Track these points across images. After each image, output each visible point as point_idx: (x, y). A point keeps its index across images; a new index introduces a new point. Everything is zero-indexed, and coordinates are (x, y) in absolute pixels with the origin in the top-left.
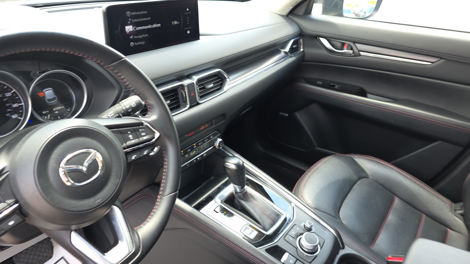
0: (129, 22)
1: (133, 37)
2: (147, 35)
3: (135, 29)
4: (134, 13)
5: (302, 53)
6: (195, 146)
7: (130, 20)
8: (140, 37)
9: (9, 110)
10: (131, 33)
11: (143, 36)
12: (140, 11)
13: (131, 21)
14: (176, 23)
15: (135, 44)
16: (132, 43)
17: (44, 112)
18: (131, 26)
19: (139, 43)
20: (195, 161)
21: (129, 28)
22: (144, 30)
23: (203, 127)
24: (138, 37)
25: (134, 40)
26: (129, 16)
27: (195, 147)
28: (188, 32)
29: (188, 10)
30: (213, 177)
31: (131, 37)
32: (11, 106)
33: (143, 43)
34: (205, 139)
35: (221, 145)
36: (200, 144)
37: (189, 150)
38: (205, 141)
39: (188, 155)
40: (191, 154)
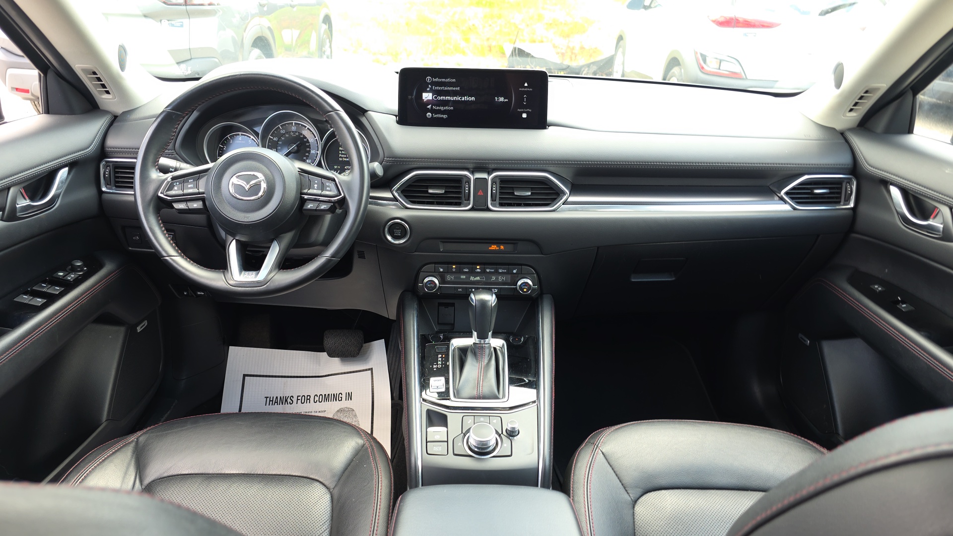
0: (428, 89)
1: (432, 107)
2: (452, 108)
3: (436, 97)
4: (437, 80)
5: (851, 212)
6: (478, 268)
7: (430, 86)
8: (442, 108)
9: (307, 154)
10: (429, 102)
11: (446, 108)
12: (446, 78)
13: (431, 89)
14: (502, 99)
15: (432, 115)
16: (429, 114)
17: (335, 167)
18: (431, 94)
19: (439, 116)
20: (473, 290)
21: (427, 96)
22: (449, 101)
23: (494, 247)
24: (438, 108)
25: (432, 111)
26: (428, 81)
27: (478, 270)
28: (524, 116)
29: (526, 85)
31: (429, 107)
32: (310, 151)
33: (445, 116)
34: (501, 269)
35: (525, 288)
36: (488, 270)
37: (465, 270)
38: (500, 271)
39: (465, 277)
40: (472, 278)
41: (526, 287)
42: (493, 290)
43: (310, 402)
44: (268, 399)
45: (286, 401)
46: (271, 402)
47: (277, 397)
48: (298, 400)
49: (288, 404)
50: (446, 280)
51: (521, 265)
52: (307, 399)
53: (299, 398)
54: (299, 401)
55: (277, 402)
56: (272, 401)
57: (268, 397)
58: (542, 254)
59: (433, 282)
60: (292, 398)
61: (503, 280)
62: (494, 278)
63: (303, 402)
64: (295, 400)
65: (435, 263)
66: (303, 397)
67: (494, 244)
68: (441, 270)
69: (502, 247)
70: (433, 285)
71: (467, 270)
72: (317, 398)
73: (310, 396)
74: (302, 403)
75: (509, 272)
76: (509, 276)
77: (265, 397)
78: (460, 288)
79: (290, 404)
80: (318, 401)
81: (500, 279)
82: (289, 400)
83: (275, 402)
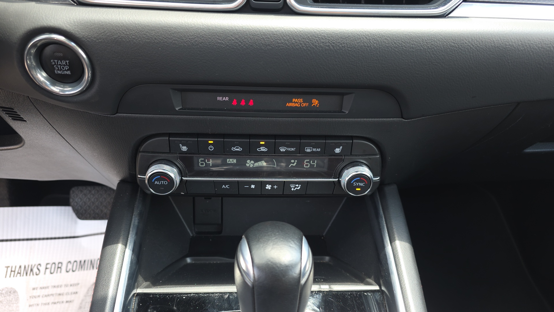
6: (262, 145)
20: (253, 186)
23: (296, 102)
27: (263, 149)
30: (327, 259)
34: (309, 145)
35: (358, 187)
36: (282, 150)
37: (235, 149)
38: (308, 150)
39: (235, 161)
40: (250, 164)
41: (361, 184)
42: (292, 186)
43: (61, 272)
44: (9, 269)
45: (32, 270)
46: (13, 273)
47: (20, 267)
48: (46, 268)
49: (33, 275)
50: (196, 168)
51: (352, 138)
52: (58, 268)
53: (49, 266)
54: (48, 271)
55: (20, 273)
56: (14, 271)
57: (9, 267)
58: (402, 117)
59: (164, 176)
60: (39, 267)
61: (312, 166)
62: (294, 163)
63: (52, 271)
64: (42, 269)
65: (170, 135)
66: (53, 265)
67: (298, 94)
68: (184, 148)
69: (315, 102)
70: (165, 183)
71: (239, 149)
72: (70, 266)
73: (61, 263)
74: (51, 273)
75: (327, 151)
76: (326, 160)
77: (6, 267)
78: (225, 183)
79: (37, 275)
80: (71, 271)
81: (307, 165)
82: (35, 270)
83: (18, 273)
